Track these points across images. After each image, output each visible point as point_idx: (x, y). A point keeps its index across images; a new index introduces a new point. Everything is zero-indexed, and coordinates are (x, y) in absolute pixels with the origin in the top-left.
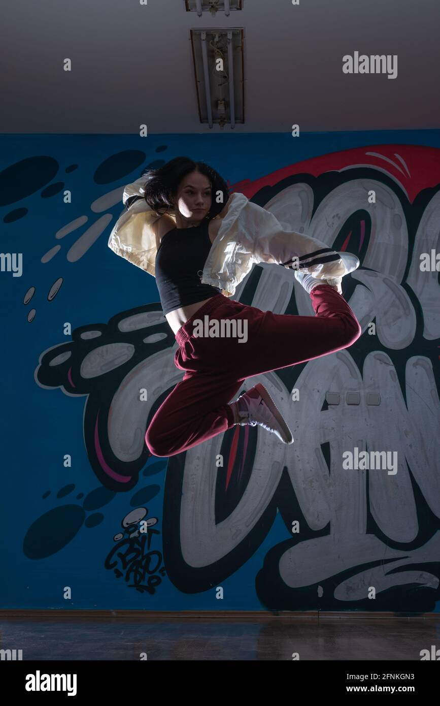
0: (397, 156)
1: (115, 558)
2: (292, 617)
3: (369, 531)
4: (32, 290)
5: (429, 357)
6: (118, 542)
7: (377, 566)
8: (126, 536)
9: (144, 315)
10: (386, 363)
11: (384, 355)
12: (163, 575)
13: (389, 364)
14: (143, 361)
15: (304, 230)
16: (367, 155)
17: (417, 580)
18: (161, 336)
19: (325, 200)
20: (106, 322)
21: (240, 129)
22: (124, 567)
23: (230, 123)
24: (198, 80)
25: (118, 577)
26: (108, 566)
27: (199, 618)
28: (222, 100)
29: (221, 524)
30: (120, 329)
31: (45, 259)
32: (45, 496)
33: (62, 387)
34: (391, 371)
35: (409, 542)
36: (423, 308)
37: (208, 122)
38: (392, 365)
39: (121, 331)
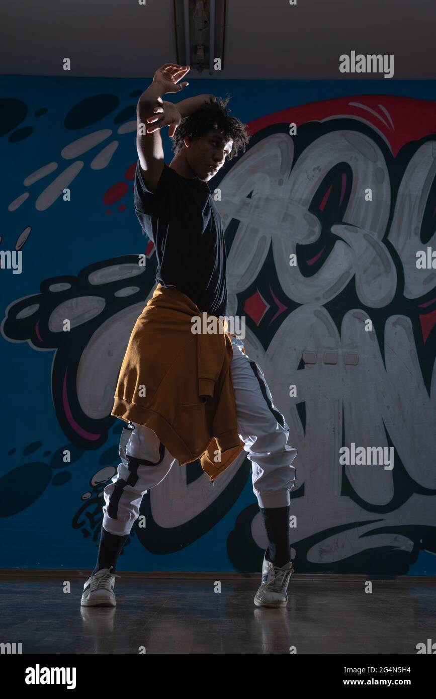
0: (381, 107)
1: (83, 517)
3: (344, 493)
5: (409, 317)
6: (86, 501)
7: (351, 528)
8: (95, 495)
9: (116, 268)
11: (362, 314)
14: (114, 316)
15: (283, 182)
16: (350, 106)
17: (391, 543)
18: (133, 290)
19: (306, 151)
20: (76, 274)
21: (218, 75)
22: (92, 527)
23: (208, 69)
24: (177, 24)
25: (85, 536)
26: (75, 525)
27: (169, 579)
28: (202, 45)
29: (192, 485)
30: (90, 281)
31: (13, 207)
32: (10, 453)
33: (29, 341)
35: (384, 504)
36: (405, 266)
39: (93, 283)
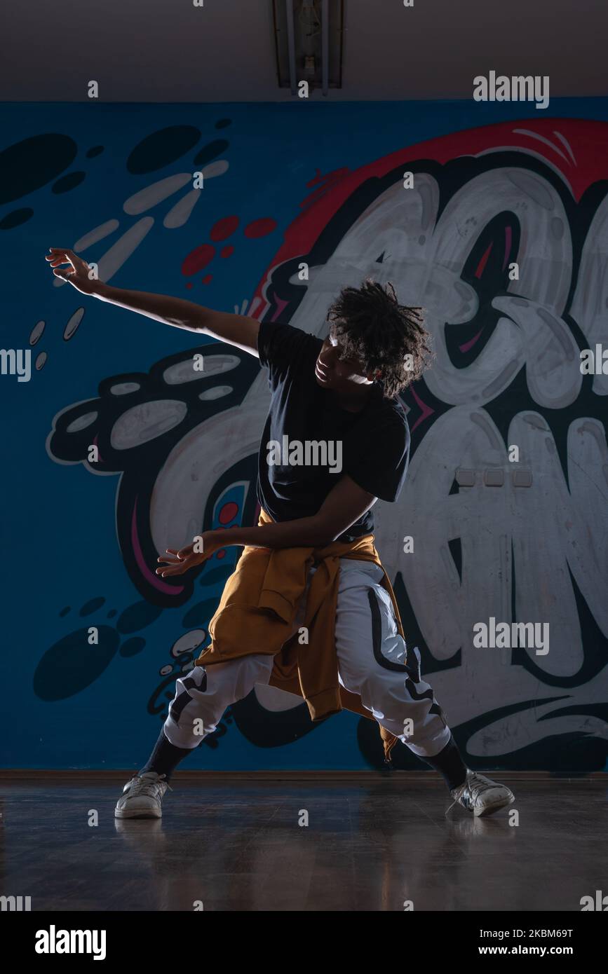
0: (558, 135)
1: (162, 698)
2: (409, 778)
3: (514, 662)
4: (41, 325)
5: (600, 420)
6: (166, 677)
7: (526, 708)
8: (178, 668)
10: (539, 428)
11: (536, 417)
12: (229, 722)
13: (545, 430)
14: (199, 426)
15: (425, 239)
16: (517, 134)
17: (581, 727)
18: (224, 390)
19: (455, 196)
20: (147, 371)
21: (334, 95)
23: (321, 87)
24: (277, 28)
26: (152, 709)
27: (280, 780)
28: (311, 56)
30: (165, 379)
32: (63, 614)
33: (85, 463)
34: (547, 440)
35: (571, 675)
37: (289, 87)
38: (548, 431)
39: (169, 383)
